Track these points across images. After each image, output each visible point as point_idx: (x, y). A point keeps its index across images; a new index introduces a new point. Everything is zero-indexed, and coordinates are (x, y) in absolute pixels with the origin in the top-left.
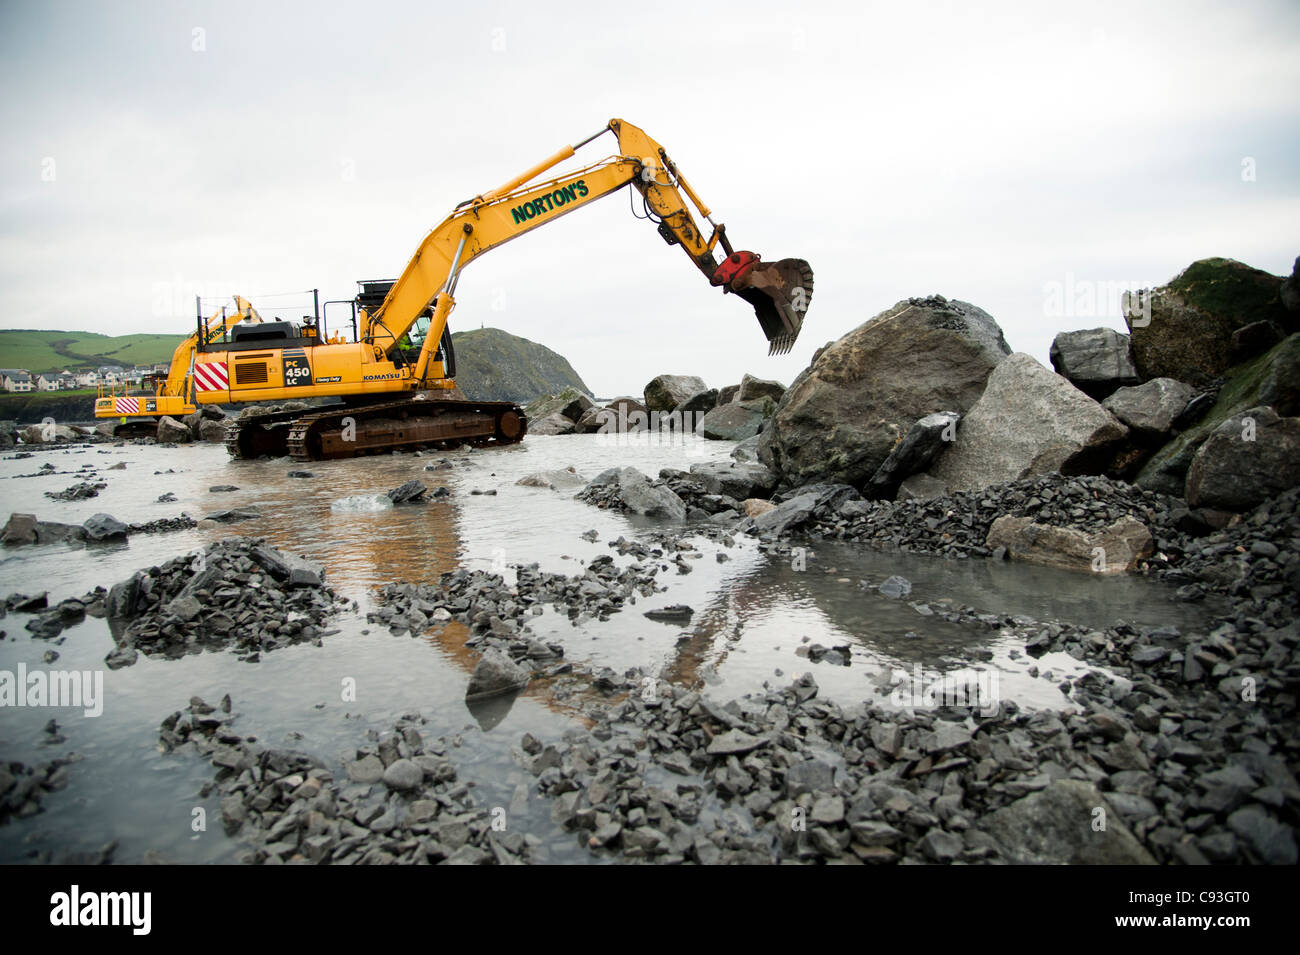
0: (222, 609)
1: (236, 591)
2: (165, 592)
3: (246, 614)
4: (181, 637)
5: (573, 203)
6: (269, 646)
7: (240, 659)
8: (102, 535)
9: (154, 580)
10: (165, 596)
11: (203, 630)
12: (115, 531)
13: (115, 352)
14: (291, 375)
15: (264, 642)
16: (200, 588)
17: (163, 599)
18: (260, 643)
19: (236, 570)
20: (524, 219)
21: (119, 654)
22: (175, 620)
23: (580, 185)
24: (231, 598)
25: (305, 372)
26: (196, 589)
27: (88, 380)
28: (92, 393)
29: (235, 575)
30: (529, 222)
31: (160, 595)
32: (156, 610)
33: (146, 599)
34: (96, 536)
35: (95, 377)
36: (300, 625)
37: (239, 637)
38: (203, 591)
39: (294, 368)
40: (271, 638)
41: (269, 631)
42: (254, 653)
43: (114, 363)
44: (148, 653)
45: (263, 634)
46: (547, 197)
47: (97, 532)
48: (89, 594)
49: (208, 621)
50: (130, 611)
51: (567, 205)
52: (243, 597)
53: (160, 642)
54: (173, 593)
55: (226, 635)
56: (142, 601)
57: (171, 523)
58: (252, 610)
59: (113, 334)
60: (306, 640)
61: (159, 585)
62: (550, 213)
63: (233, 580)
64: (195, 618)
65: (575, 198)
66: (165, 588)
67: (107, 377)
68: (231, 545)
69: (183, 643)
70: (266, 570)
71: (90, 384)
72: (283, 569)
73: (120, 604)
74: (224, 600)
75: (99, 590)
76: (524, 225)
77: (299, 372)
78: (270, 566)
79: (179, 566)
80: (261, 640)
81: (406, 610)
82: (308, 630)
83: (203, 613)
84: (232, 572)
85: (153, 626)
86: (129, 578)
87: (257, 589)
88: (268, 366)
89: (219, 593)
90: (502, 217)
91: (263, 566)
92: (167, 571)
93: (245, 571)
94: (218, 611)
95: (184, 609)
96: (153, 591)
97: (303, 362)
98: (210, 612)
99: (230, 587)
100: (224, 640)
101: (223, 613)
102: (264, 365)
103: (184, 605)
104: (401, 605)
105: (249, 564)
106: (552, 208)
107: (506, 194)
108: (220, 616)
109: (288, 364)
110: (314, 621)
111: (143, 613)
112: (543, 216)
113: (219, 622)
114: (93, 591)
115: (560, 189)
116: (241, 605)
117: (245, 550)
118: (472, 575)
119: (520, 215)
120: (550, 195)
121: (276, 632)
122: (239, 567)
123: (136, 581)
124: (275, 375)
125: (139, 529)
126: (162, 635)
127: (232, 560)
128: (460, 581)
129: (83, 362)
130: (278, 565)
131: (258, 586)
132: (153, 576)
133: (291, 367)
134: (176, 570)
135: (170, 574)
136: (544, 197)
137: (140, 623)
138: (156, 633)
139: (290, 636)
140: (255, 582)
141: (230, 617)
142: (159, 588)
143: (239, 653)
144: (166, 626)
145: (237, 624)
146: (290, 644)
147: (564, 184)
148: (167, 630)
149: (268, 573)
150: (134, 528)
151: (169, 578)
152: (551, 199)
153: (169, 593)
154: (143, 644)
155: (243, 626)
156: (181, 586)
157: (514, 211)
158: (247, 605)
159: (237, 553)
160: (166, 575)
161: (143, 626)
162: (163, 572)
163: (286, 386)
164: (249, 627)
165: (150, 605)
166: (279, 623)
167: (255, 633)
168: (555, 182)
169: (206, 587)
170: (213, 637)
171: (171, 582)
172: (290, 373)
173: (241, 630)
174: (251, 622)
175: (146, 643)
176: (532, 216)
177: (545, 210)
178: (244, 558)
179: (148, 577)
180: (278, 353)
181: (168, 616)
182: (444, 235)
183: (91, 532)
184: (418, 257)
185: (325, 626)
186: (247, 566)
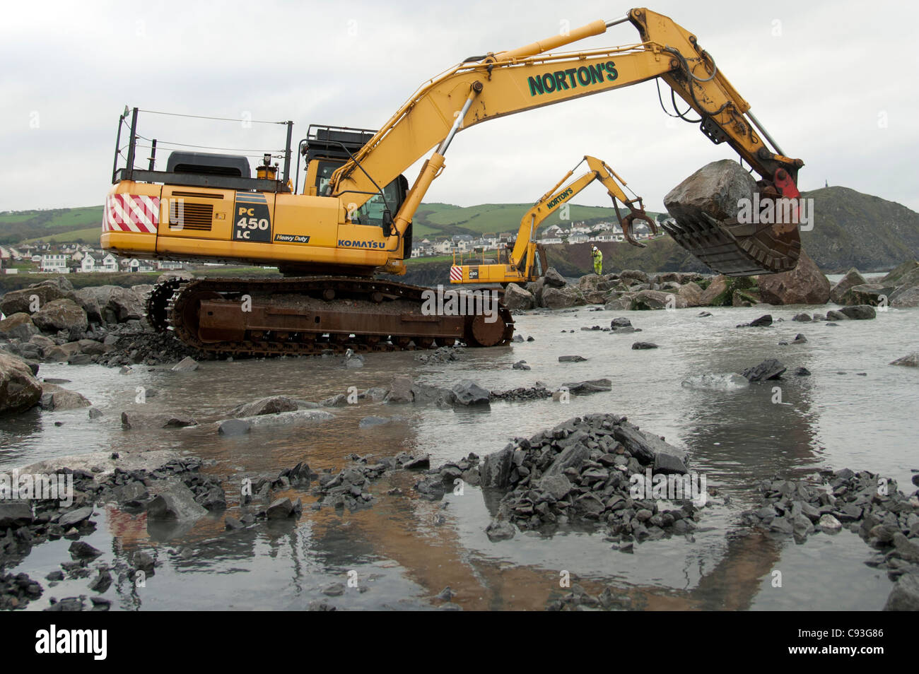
0: (592, 490)
1: (604, 473)
2: (534, 467)
3: (616, 499)
4: (553, 517)
5: (598, 85)
6: (642, 537)
7: (615, 548)
8: (468, 401)
9: (524, 453)
10: (535, 471)
11: (574, 510)
12: (480, 397)
13: (466, 222)
14: (244, 226)
15: (637, 532)
16: (569, 465)
17: (534, 474)
18: (633, 533)
19: (602, 450)
20: (542, 92)
21: (499, 527)
22: (548, 498)
23: (610, 66)
24: (599, 479)
25: (262, 225)
26: (565, 467)
27: (443, 247)
28: (446, 259)
29: (602, 456)
30: (547, 96)
31: (530, 468)
32: (527, 484)
33: (517, 472)
34: (463, 401)
35: (449, 246)
36: (672, 517)
37: (611, 524)
38: (572, 470)
39: (248, 218)
40: (643, 528)
41: (640, 520)
42: (628, 544)
43: (464, 232)
44: (523, 529)
45: (635, 523)
46: (571, 72)
47: (464, 397)
48: (464, 459)
49: (579, 502)
50: (503, 482)
51: (591, 87)
52: (612, 480)
53: (535, 519)
54: (543, 467)
55: (596, 518)
56: (513, 473)
57: (528, 393)
58: (621, 494)
59: (464, 205)
60: (678, 534)
61: (530, 459)
62: (571, 91)
63: (600, 461)
64: (565, 498)
65: (602, 80)
66: (535, 462)
67: (460, 246)
68: (595, 423)
69: (554, 522)
70: (631, 451)
71: (445, 252)
72: (647, 452)
73: (495, 473)
74: (593, 481)
75: (473, 457)
76: (540, 98)
77: (254, 224)
78: (635, 447)
79: (547, 441)
80: (633, 530)
81: (787, 512)
82: (680, 524)
83: (573, 493)
84: (598, 451)
85: (526, 501)
86: (503, 448)
87: (623, 472)
88: (215, 211)
89: (587, 473)
90: (516, 83)
91: (628, 448)
92: (536, 445)
93: (610, 452)
94: (589, 494)
95: (554, 486)
96: (524, 465)
97: (261, 211)
98: (581, 493)
99: (598, 467)
100: (596, 524)
101: (593, 495)
102: (210, 208)
103: (553, 483)
104: (781, 505)
105: (614, 444)
106: (574, 85)
107: (525, 59)
108: (590, 498)
109: (242, 211)
110: (686, 514)
111: (515, 485)
112: (563, 93)
113: (589, 504)
114: (467, 456)
115: (587, 66)
116: (610, 489)
117: (608, 428)
118: (858, 475)
119: (537, 85)
120: (574, 70)
121: (647, 522)
122: (605, 446)
123: (509, 453)
124: (222, 224)
125: (500, 397)
126: (536, 512)
127: (597, 438)
128: (844, 483)
129: (440, 231)
130: (642, 447)
131: (625, 468)
132: (523, 449)
133: (245, 215)
134: (544, 444)
135: (540, 448)
136: (568, 72)
137: (514, 496)
138: (530, 509)
139: (662, 528)
140: (621, 464)
141: (600, 501)
142: (529, 461)
143: (611, 541)
144: (540, 503)
145: (607, 509)
146: (663, 537)
147: (592, 62)
148: (541, 507)
149: (633, 456)
150: (495, 396)
151: (538, 452)
152: (575, 75)
153: (538, 467)
154: (518, 519)
155: (613, 511)
156: (550, 463)
157: (531, 79)
158: (615, 488)
159: (601, 432)
160: (535, 448)
161: (518, 500)
162: (533, 445)
163: (235, 239)
164: (620, 513)
165: (521, 478)
166: (650, 512)
167: (626, 521)
168: (582, 57)
169: (574, 466)
170: (584, 519)
171: (541, 456)
172: (243, 223)
173: (612, 515)
174: (621, 508)
175: (519, 517)
176: (551, 90)
177: (567, 87)
178: (607, 438)
179: (519, 449)
180: (229, 195)
181: (541, 492)
182: (445, 89)
183: (459, 397)
184: (410, 109)
185: (698, 520)
186: (613, 447)
